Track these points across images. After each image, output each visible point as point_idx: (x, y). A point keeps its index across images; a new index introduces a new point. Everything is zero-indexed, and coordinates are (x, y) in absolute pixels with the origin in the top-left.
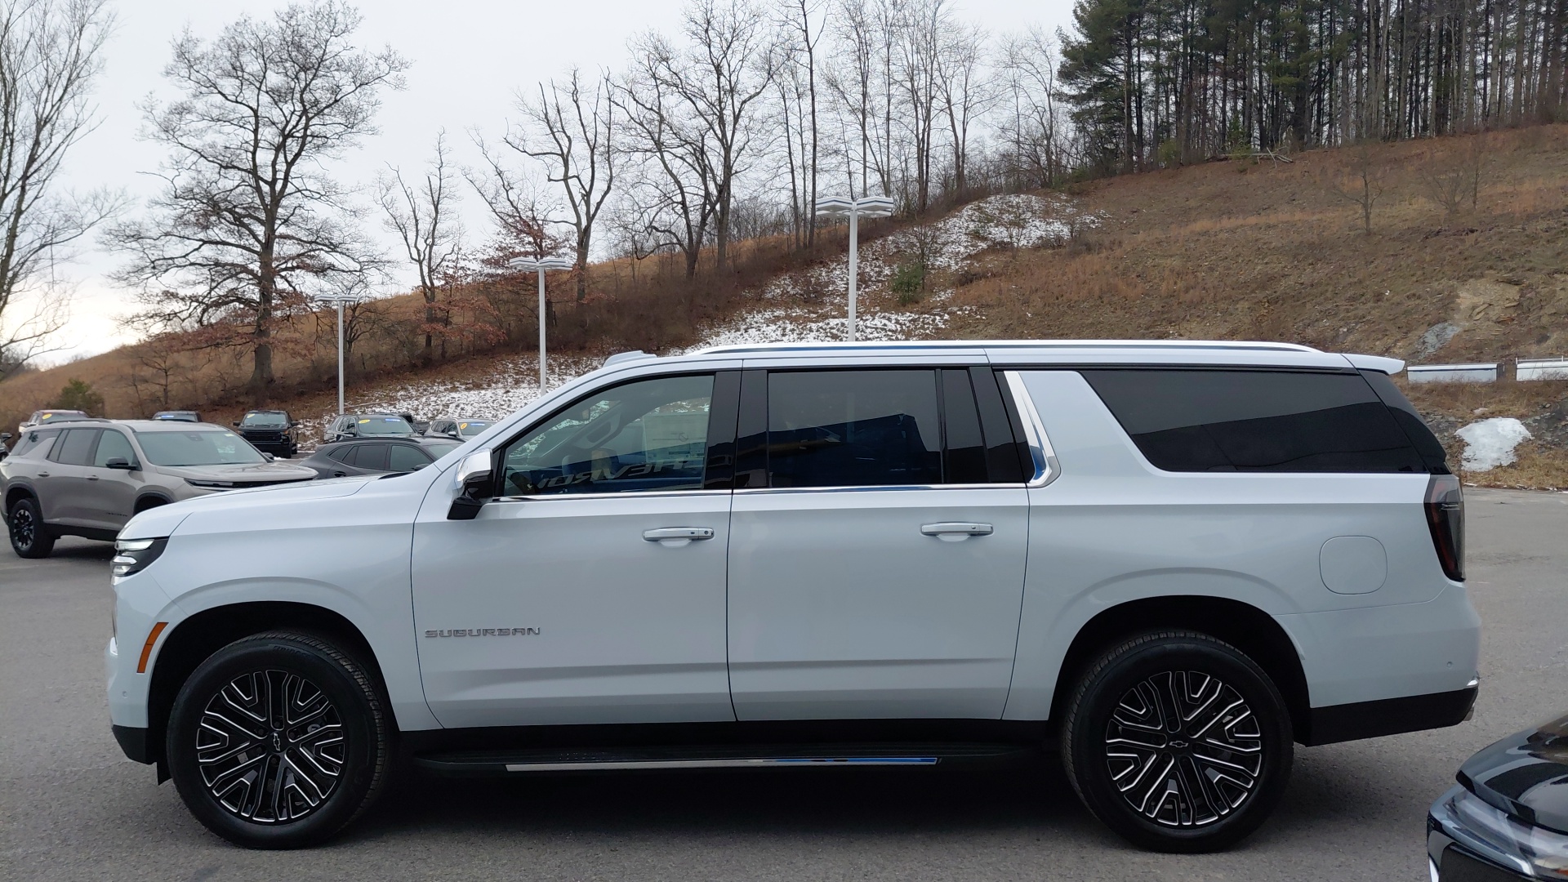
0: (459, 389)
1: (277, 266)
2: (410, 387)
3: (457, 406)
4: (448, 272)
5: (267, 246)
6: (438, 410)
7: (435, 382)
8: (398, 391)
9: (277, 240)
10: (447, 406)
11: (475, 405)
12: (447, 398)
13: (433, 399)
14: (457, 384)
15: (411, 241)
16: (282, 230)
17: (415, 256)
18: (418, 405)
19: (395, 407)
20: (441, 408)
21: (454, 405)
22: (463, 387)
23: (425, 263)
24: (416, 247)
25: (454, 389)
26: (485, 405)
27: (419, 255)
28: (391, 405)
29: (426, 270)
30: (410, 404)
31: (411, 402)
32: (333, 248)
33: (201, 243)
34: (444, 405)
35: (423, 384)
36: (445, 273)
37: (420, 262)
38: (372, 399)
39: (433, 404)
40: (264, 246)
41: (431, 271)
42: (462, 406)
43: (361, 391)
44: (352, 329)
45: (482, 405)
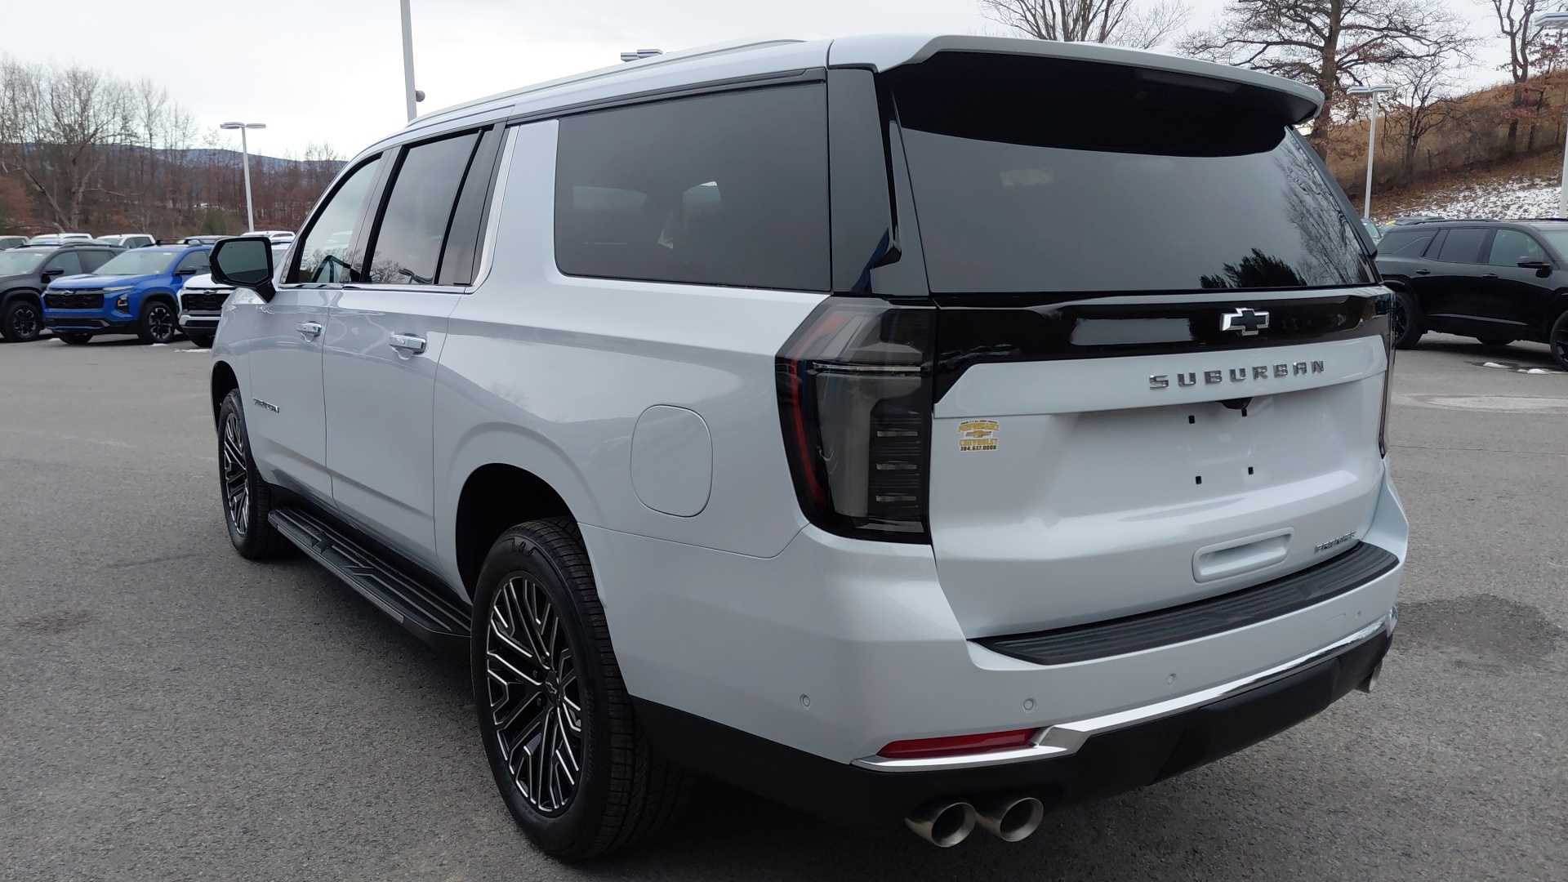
0: (1538, 186)
1: (1340, 60)
2: (1478, 187)
3: (1520, 207)
4: (1547, 43)
5: (1331, 40)
6: (1494, 213)
7: (1510, 178)
8: (1461, 192)
9: (1342, 32)
10: (1508, 207)
11: (1544, 205)
12: (1511, 198)
13: (1493, 199)
14: (1538, 181)
15: (1504, 11)
16: (1348, 19)
17: (1507, 28)
18: (1472, 207)
19: (1445, 210)
20: (1499, 209)
21: (1517, 206)
22: (1544, 184)
23: (1520, 35)
24: (1508, 16)
25: (1532, 186)
26: (1556, 205)
27: (1512, 25)
28: (1441, 207)
29: (1518, 43)
30: (1463, 206)
31: (1465, 204)
32: (1407, 31)
33: (1265, 45)
34: (1503, 207)
35: (1494, 182)
36: (1543, 44)
37: (1513, 35)
38: (1428, 202)
39: (1491, 205)
40: (1327, 40)
41: (1525, 45)
42: (1526, 207)
43: (1419, 193)
44: (1419, 122)
45: (1552, 205)
